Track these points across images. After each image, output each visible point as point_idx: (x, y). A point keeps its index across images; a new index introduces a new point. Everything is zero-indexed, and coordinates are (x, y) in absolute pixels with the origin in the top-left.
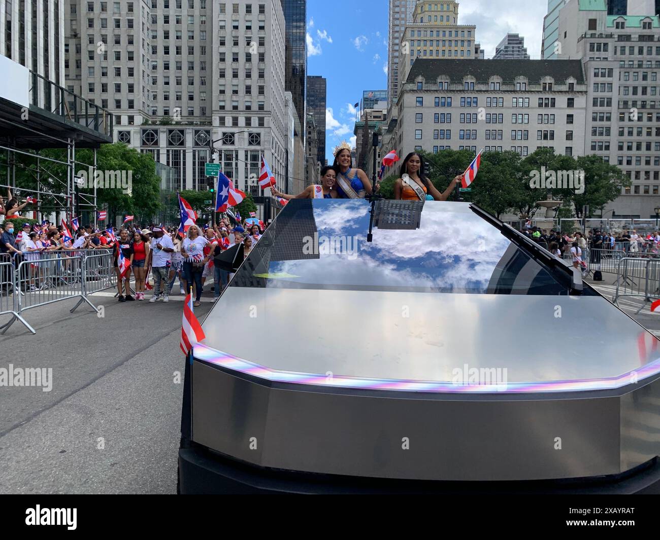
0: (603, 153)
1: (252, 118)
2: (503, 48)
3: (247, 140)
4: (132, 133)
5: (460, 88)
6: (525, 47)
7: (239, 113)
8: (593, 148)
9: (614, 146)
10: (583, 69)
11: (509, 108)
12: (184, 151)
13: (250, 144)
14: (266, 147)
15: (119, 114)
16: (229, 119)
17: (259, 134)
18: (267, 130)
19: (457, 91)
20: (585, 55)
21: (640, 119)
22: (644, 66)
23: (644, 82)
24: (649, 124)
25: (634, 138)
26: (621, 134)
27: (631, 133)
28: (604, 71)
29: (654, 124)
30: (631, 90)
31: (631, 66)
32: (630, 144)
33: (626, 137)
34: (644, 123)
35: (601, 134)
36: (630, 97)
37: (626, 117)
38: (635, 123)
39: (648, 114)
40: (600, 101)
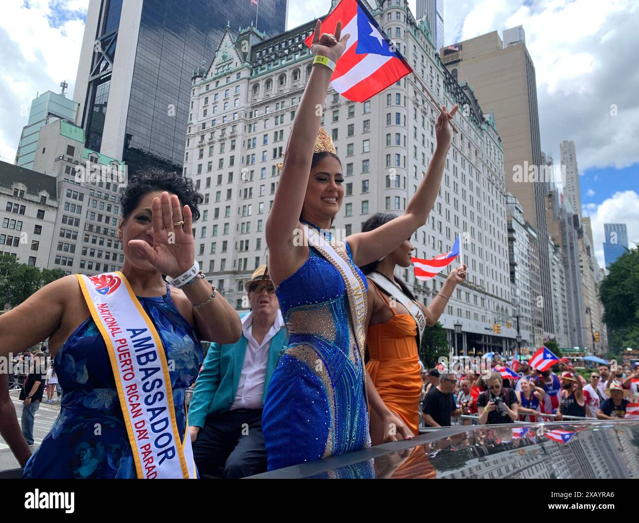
0: (66, 268)
8: (57, 262)
9: (76, 264)
10: (57, 187)
20: (60, 174)
21: (101, 243)
22: (109, 199)
23: (108, 213)
24: (108, 249)
25: (95, 258)
26: (84, 253)
27: (92, 254)
28: (76, 194)
29: (112, 249)
30: (97, 216)
31: (99, 197)
32: (91, 264)
33: (88, 257)
34: (105, 247)
35: (66, 250)
36: (95, 222)
37: (91, 238)
38: (97, 246)
39: (109, 240)
40: (69, 220)
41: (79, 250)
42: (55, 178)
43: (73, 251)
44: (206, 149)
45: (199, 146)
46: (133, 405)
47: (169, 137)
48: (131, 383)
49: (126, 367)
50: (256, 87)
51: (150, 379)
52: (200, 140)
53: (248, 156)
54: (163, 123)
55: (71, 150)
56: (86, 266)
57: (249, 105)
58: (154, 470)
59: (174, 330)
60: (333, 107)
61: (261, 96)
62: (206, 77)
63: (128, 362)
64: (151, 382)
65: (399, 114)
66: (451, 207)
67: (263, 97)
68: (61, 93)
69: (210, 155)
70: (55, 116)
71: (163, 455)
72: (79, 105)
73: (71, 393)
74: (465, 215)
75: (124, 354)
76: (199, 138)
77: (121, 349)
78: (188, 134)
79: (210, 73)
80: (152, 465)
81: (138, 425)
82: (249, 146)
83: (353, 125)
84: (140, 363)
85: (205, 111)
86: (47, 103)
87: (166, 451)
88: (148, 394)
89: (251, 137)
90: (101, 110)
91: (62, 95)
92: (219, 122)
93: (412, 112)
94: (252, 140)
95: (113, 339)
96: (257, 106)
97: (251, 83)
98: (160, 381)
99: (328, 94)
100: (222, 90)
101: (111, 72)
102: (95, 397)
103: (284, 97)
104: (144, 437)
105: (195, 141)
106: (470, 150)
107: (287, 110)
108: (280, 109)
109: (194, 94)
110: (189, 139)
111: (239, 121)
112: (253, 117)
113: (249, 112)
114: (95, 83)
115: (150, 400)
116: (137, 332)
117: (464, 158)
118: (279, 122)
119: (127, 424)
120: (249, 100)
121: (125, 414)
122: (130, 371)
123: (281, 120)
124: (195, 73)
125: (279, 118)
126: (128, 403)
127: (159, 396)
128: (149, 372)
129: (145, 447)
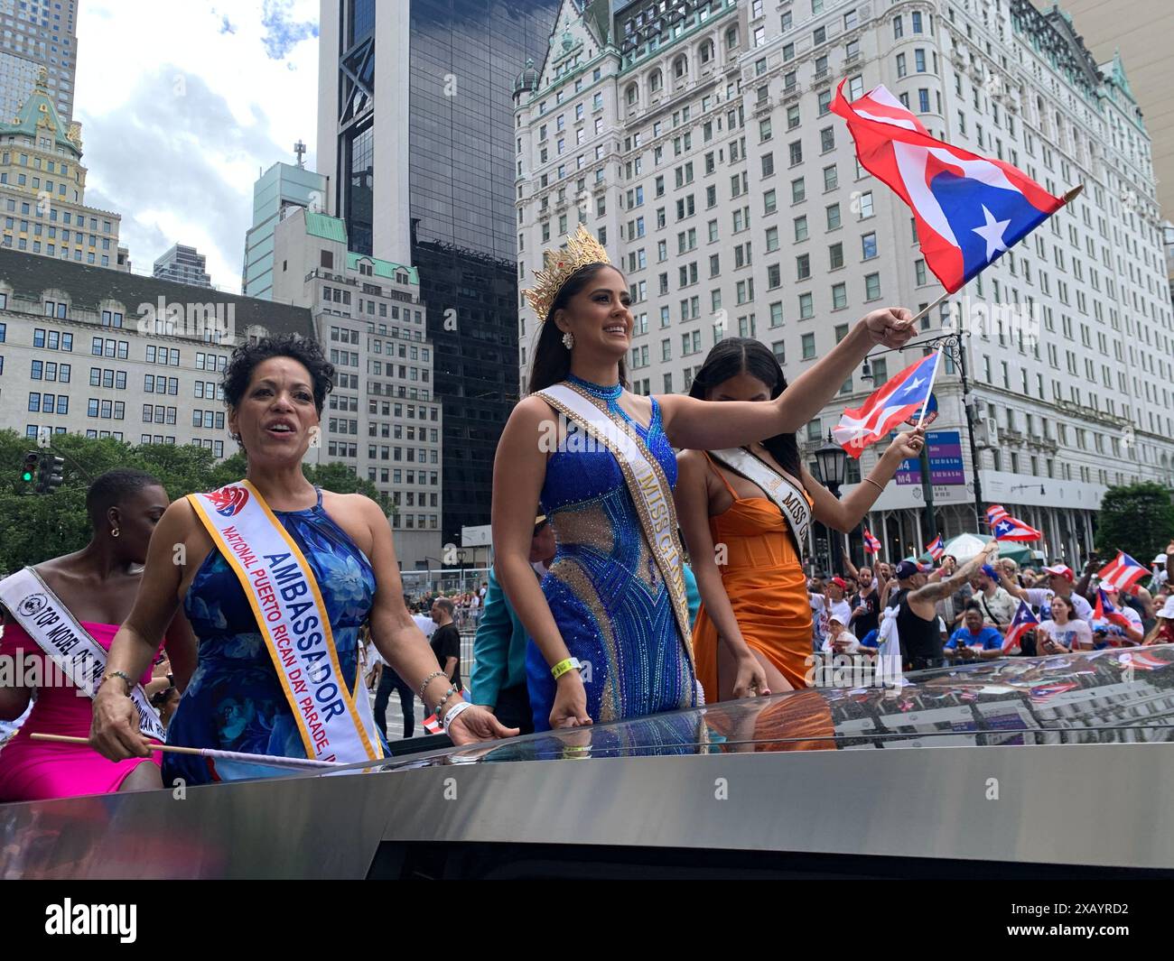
0: (348, 461)
2: (166, 266)
5: (93, 319)
6: (207, 271)
8: (332, 451)
9: (362, 452)
10: (315, 325)
11: (189, 369)
19: (86, 324)
20: (317, 302)
21: (398, 412)
22: (400, 336)
23: (401, 360)
24: (411, 421)
25: (391, 440)
26: (372, 432)
27: (386, 433)
28: (345, 332)
29: (417, 421)
30: (384, 367)
31: (383, 333)
32: (385, 450)
33: (379, 439)
34: (404, 419)
35: (343, 430)
36: (383, 378)
37: (380, 407)
38: (391, 418)
39: (409, 406)
40: (342, 379)
41: (363, 428)
42: (309, 310)
43: (354, 431)
44: (554, 223)
45: (541, 219)
46: (284, 651)
47: (483, 212)
48: (278, 623)
49: (269, 605)
50: (631, 90)
51: (302, 618)
52: (541, 209)
53: (631, 223)
54: (469, 188)
55: (327, 259)
56: (379, 454)
57: (623, 126)
58: (320, 729)
59: (334, 550)
60: (786, 101)
61: (642, 106)
62: (537, 89)
63: (271, 598)
64: (303, 621)
65: (926, 90)
66: (1049, 266)
67: (646, 106)
68: (296, 162)
69: (563, 232)
70: (293, 204)
71: (330, 710)
72: (328, 178)
73: (209, 641)
74: (1080, 279)
75: (264, 589)
76: (538, 205)
77: (259, 583)
78: (518, 199)
79: (544, 80)
80: (318, 722)
81: (293, 676)
82: (631, 204)
83: (831, 128)
84: (287, 599)
85: (544, 152)
86: (278, 183)
87: (332, 706)
88: (301, 636)
89: (633, 187)
90: (363, 182)
91: (300, 167)
92: (571, 169)
93: (951, 82)
94: (635, 191)
95: (247, 572)
96: (637, 126)
97: (621, 85)
98: (315, 619)
99: (775, 77)
100: (570, 108)
101: (372, 111)
102: (237, 643)
103: (686, 99)
104: (301, 690)
105: (532, 212)
106: (1078, 144)
107: (695, 123)
108: (681, 123)
109: (519, 123)
110: (521, 209)
111: (606, 159)
112: (633, 148)
113: (623, 139)
114: (348, 137)
115: (305, 644)
116: (278, 559)
117: (1066, 162)
118: (682, 148)
119: (280, 675)
120: (622, 117)
121: (275, 662)
122: (275, 609)
123: (686, 144)
124: (517, 85)
125: (682, 140)
126: (278, 649)
127: (315, 638)
128: (300, 609)
129: (304, 701)
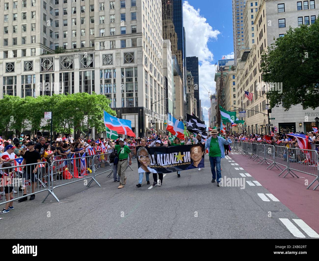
1: (127, 40)
3: (123, 59)
4: (34, 62)
7: (116, 37)
12: (73, 73)
13: (125, 62)
14: (138, 63)
15: (25, 48)
16: (108, 43)
17: (133, 54)
18: (139, 49)
